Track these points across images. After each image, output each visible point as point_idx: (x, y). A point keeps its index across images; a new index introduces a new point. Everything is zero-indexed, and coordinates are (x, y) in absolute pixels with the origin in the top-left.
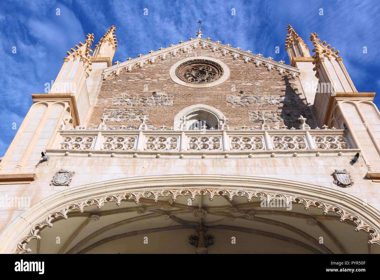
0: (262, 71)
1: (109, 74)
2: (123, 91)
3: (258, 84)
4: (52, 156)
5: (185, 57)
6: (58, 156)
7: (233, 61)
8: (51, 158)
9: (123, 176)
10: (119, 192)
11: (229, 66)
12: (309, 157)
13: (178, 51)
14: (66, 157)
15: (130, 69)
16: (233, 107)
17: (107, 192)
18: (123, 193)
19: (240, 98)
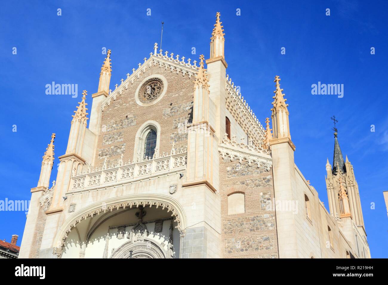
0: (186, 79)
1: (105, 106)
2: (112, 118)
3: (181, 94)
4: (68, 196)
5: (144, 78)
6: (70, 195)
7: (171, 74)
8: (68, 197)
9: (93, 203)
10: (92, 211)
11: (168, 80)
12: (164, 177)
13: (140, 73)
14: (73, 195)
15: (115, 98)
16: (166, 118)
17: (87, 212)
18: (93, 211)
19: (170, 109)
